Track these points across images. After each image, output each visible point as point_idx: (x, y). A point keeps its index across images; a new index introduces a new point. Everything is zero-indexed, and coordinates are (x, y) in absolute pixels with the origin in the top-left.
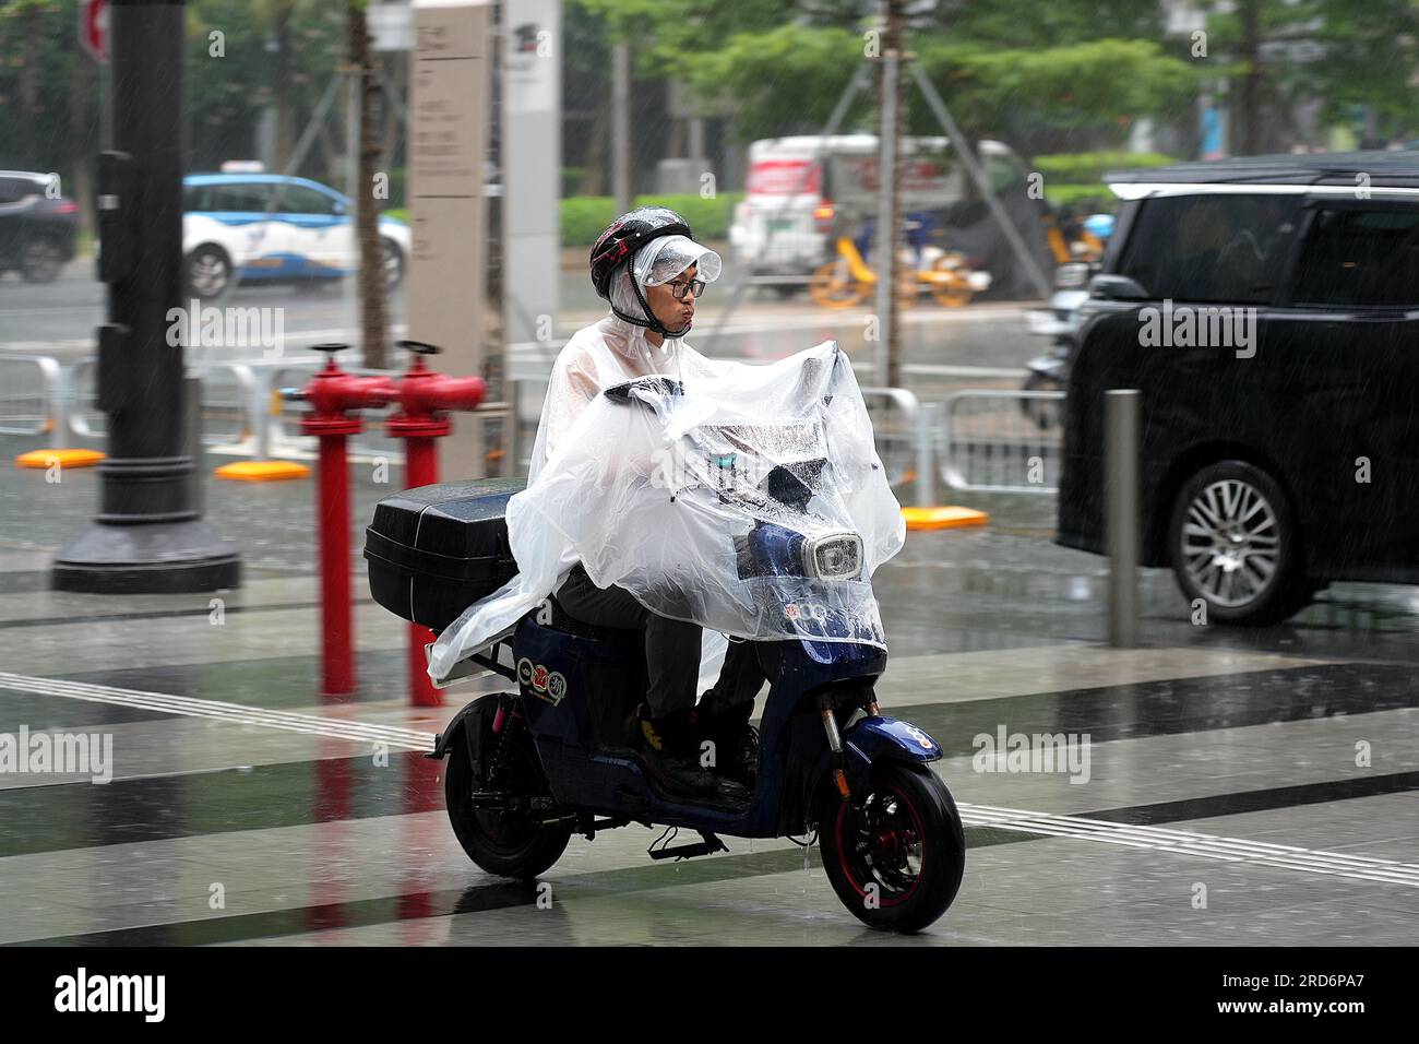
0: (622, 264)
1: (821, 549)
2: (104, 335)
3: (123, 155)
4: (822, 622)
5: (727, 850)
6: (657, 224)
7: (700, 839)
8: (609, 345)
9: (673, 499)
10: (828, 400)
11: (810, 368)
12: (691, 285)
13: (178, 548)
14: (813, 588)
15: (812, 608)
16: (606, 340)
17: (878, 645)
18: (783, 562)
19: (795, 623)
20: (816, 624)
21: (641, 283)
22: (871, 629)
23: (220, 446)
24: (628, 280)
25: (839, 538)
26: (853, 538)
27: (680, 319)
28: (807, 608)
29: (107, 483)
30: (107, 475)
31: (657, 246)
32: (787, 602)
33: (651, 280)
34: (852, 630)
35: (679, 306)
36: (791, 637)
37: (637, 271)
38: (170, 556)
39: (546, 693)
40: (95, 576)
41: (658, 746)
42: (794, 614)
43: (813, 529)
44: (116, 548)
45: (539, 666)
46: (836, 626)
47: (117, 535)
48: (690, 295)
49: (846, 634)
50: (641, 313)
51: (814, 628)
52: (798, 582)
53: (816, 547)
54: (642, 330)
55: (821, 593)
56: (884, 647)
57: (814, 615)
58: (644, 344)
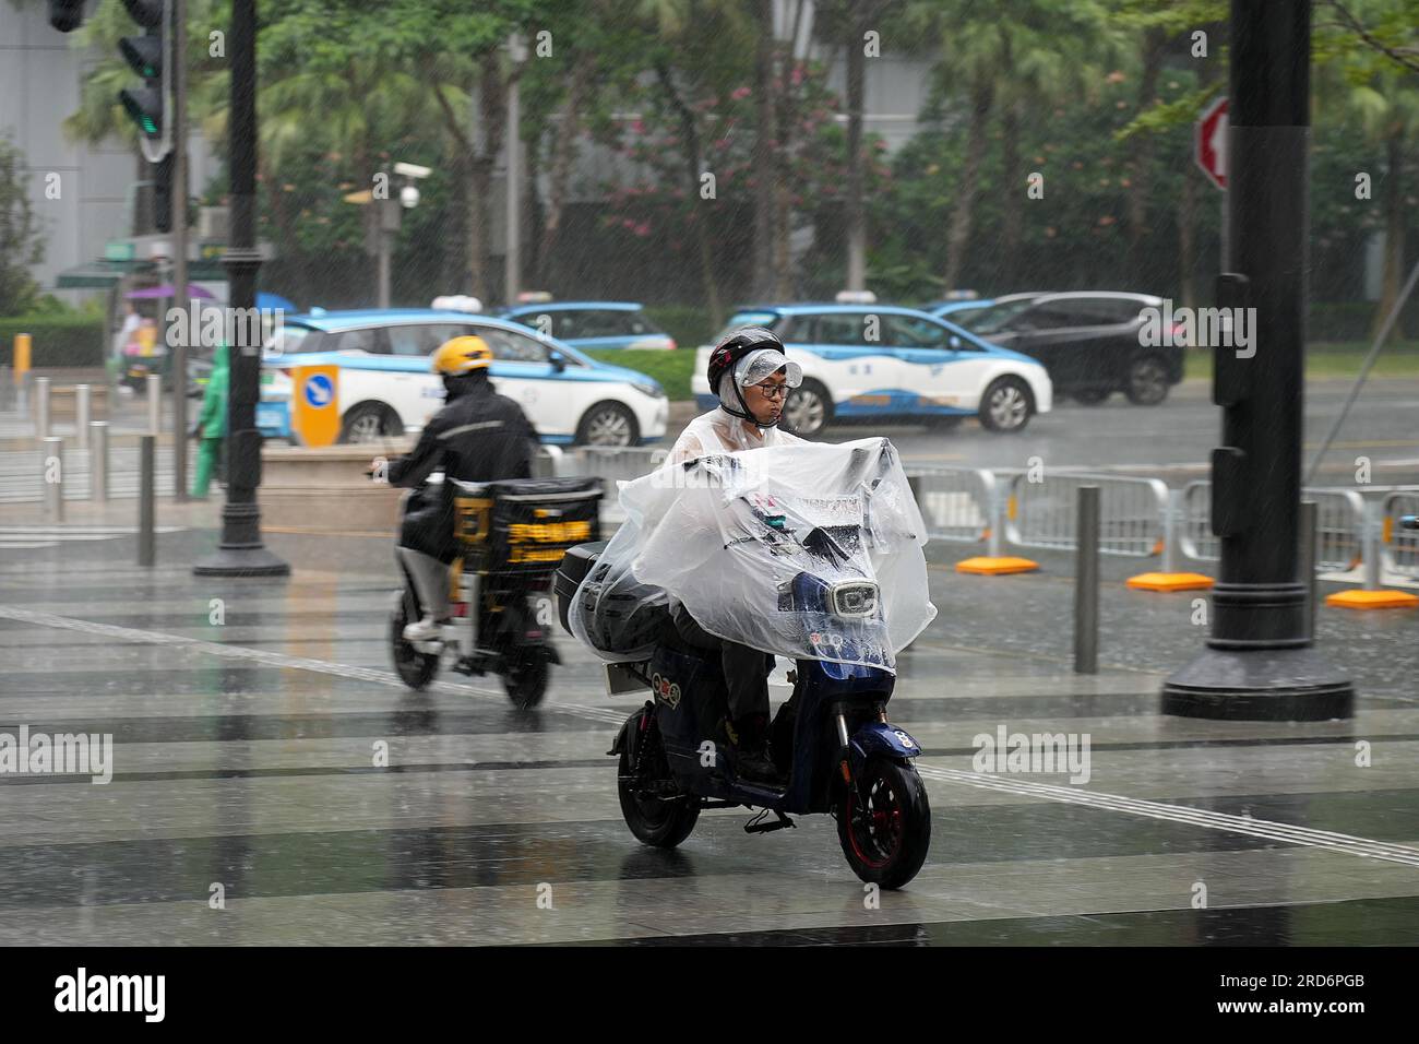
0: (727, 370)
1: (840, 593)
2: (1218, 457)
3: (1242, 277)
4: (838, 647)
5: (795, 827)
6: (755, 340)
7: (776, 818)
8: (716, 431)
9: (726, 547)
10: (875, 483)
11: (859, 458)
12: (780, 387)
13: (1290, 676)
14: (834, 622)
15: (831, 637)
16: (714, 428)
17: (886, 669)
18: (812, 600)
19: (817, 648)
20: (833, 648)
21: (739, 383)
22: (880, 656)
23: (1329, 573)
24: (731, 381)
25: (857, 585)
26: (871, 586)
27: (769, 413)
28: (826, 637)
29: (1216, 607)
30: (1217, 599)
31: (754, 356)
32: (813, 632)
33: (747, 382)
34: (862, 654)
35: (768, 403)
36: (813, 658)
37: (738, 374)
38: (1281, 682)
39: (668, 700)
40: (1207, 701)
41: (735, 741)
42: (817, 641)
43: (835, 578)
44: (1227, 673)
45: (665, 679)
46: (849, 652)
47: (1229, 660)
48: (777, 396)
49: (857, 658)
50: (739, 407)
51: (831, 652)
52: (822, 616)
53: (836, 590)
54: (740, 420)
55: (839, 626)
56: (893, 671)
57: (832, 642)
58: (741, 433)
